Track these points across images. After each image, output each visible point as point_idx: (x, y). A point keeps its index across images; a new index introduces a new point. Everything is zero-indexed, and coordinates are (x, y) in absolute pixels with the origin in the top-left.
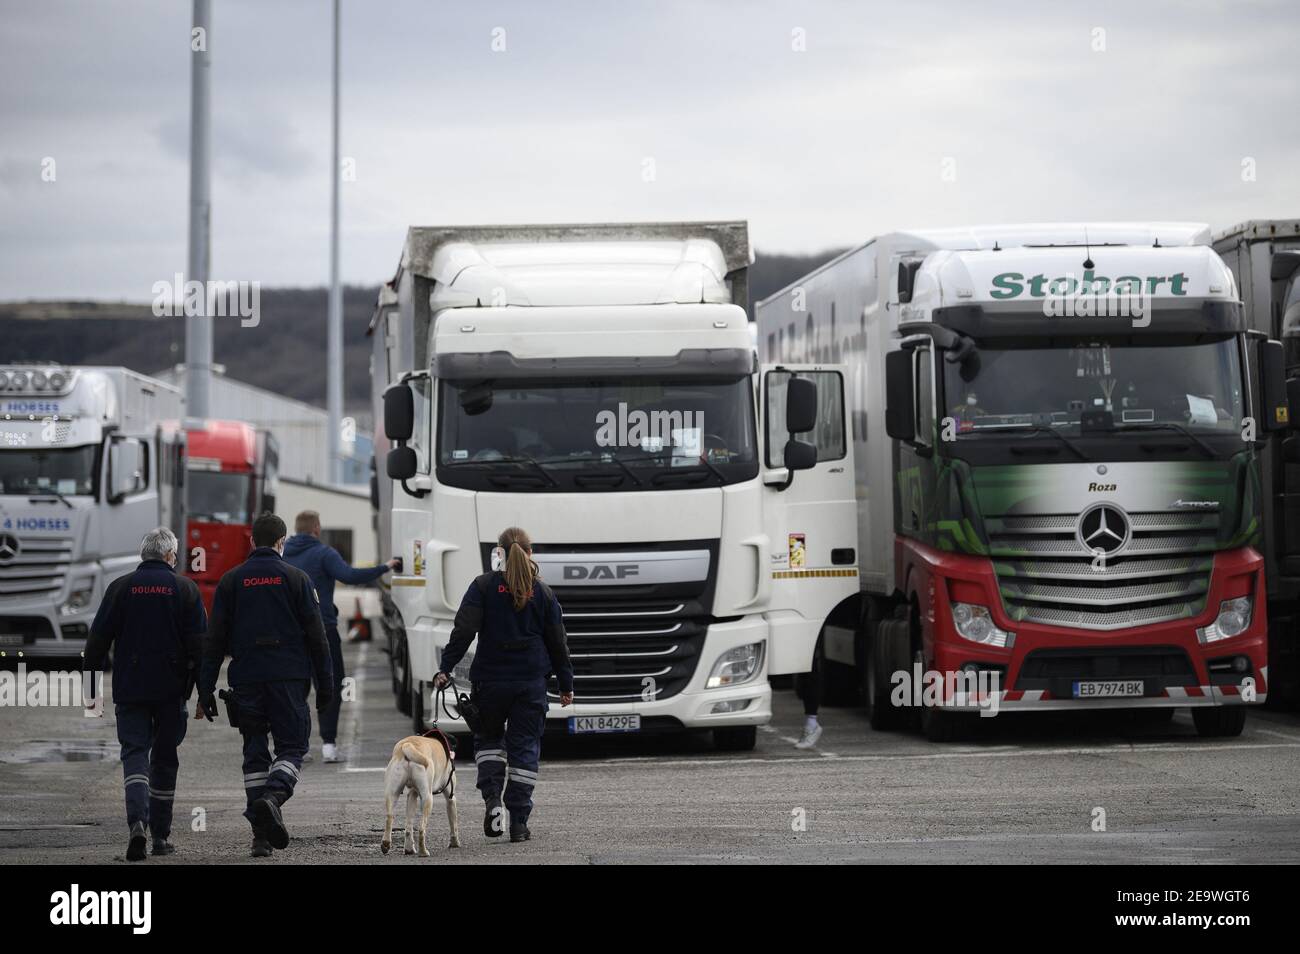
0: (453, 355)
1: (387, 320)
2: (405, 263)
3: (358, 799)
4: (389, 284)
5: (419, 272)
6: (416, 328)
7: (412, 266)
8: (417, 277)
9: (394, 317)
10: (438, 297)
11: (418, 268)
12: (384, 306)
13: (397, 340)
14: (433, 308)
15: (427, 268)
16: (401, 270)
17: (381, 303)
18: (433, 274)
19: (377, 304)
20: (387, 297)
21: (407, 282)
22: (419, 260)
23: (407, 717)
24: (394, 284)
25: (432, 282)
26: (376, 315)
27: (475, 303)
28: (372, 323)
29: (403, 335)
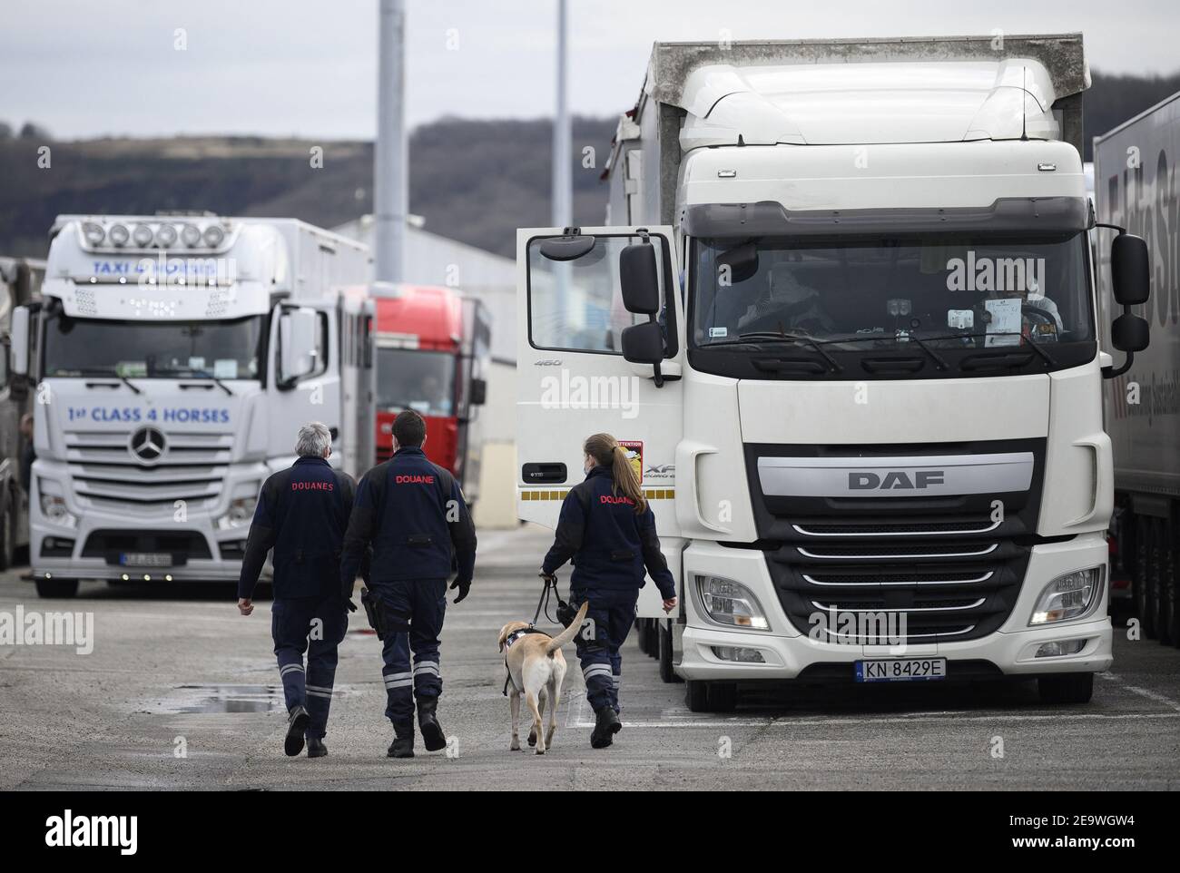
0: (707, 206)
1: (627, 159)
2: (649, 89)
3: (590, 761)
4: (629, 114)
5: (666, 101)
6: (662, 170)
7: (657, 92)
8: (663, 105)
9: (636, 156)
10: (689, 133)
11: (665, 94)
12: (623, 141)
13: (640, 183)
14: (683, 147)
15: (677, 95)
16: (644, 97)
17: (619, 139)
18: (683, 104)
19: (614, 140)
20: (628, 130)
21: (652, 113)
22: (666, 85)
23: (653, 659)
24: (635, 114)
25: (683, 113)
26: (613, 153)
27: (737, 142)
28: (608, 164)
29: (647, 178)
